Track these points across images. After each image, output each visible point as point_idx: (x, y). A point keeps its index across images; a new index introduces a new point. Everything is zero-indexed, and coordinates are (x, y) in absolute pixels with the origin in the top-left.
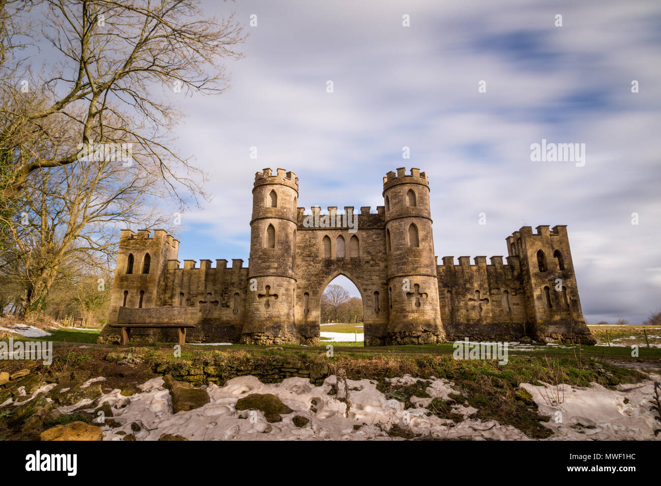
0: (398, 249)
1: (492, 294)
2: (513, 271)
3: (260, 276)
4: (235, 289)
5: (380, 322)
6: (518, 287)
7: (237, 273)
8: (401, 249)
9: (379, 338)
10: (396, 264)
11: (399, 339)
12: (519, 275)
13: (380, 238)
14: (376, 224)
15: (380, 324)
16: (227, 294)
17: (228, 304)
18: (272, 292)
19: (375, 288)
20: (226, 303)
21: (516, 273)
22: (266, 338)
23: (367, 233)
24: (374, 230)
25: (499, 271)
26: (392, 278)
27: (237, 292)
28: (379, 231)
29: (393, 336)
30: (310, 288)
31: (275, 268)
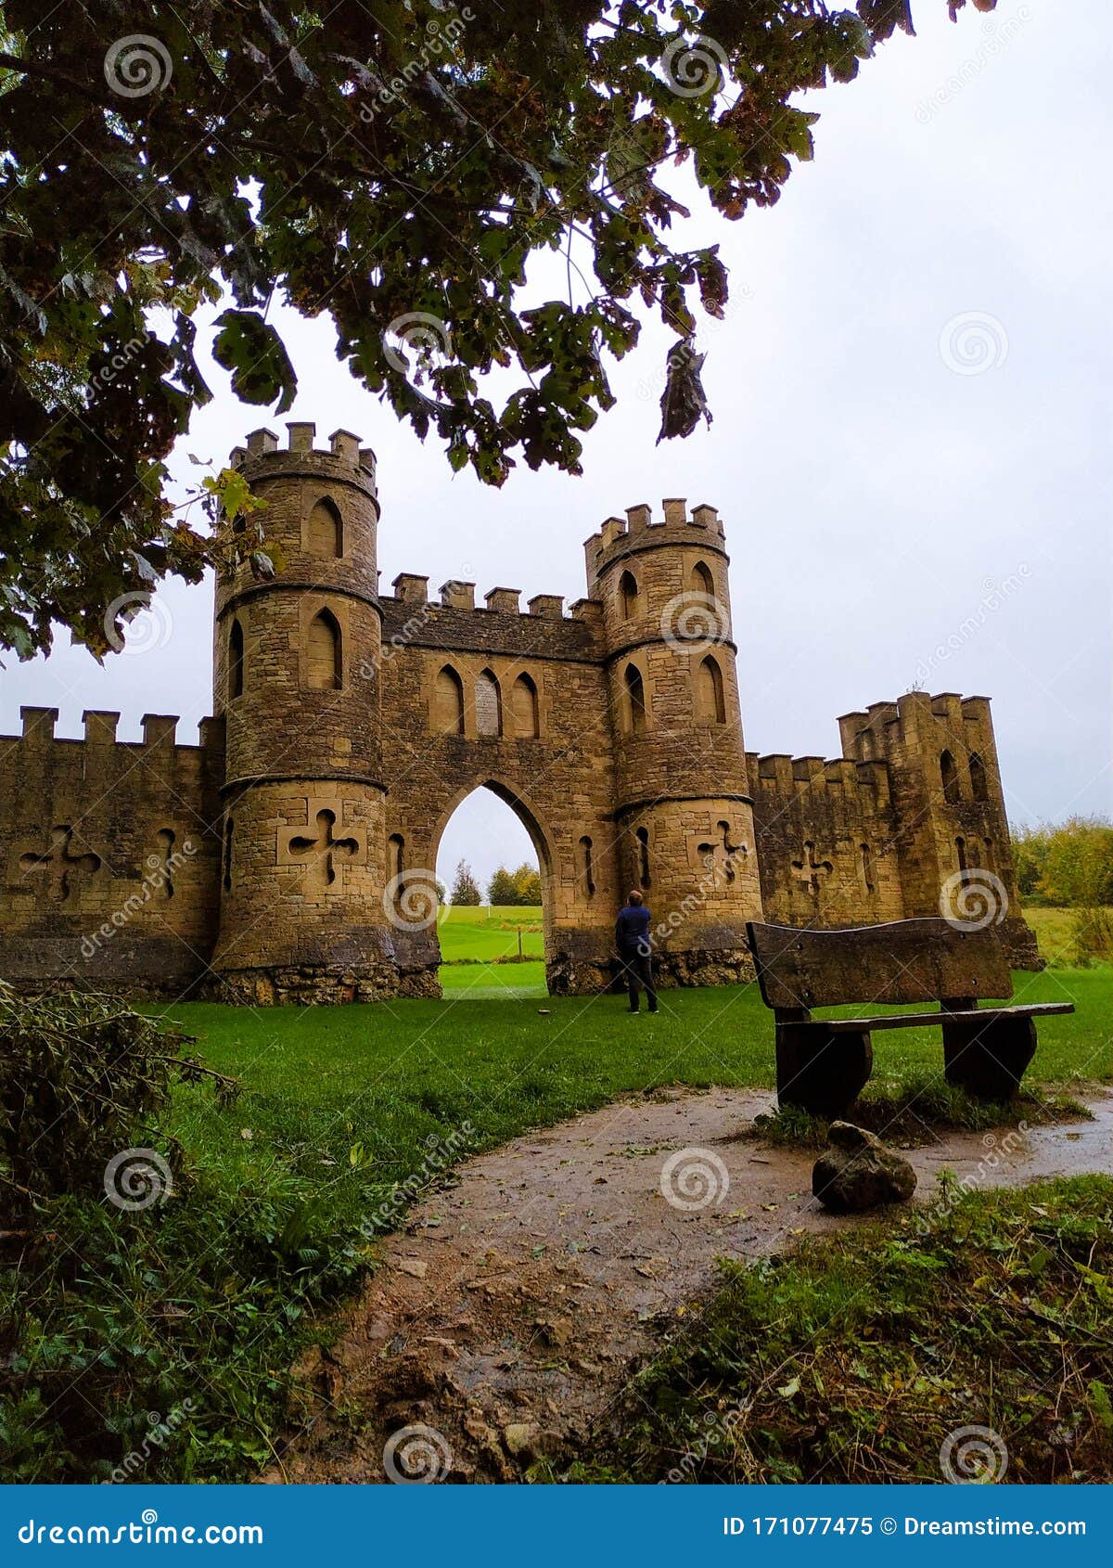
0: (670, 724)
1: (838, 853)
2: (876, 799)
3: (298, 778)
4: (159, 817)
5: (595, 923)
6: (885, 837)
7: (164, 761)
8: (681, 725)
9: (601, 968)
10: (663, 764)
11: (684, 973)
12: (887, 806)
13: (591, 690)
14: (578, 650)
15: (596, 927)
16: (132, 831)
17: (138, 867)
18: (339, 833)
19: (581, 828)
20: (130, 863)
21: (882, 804)
22: (332, 982)
23: (557, 672)
24: (574, 665)
25: (850, 795)
26: (649, 803)
27: (166, 826)
28: (589, 670)
29: (660, 962)
30: (405, 820)
31: (344, 756)
